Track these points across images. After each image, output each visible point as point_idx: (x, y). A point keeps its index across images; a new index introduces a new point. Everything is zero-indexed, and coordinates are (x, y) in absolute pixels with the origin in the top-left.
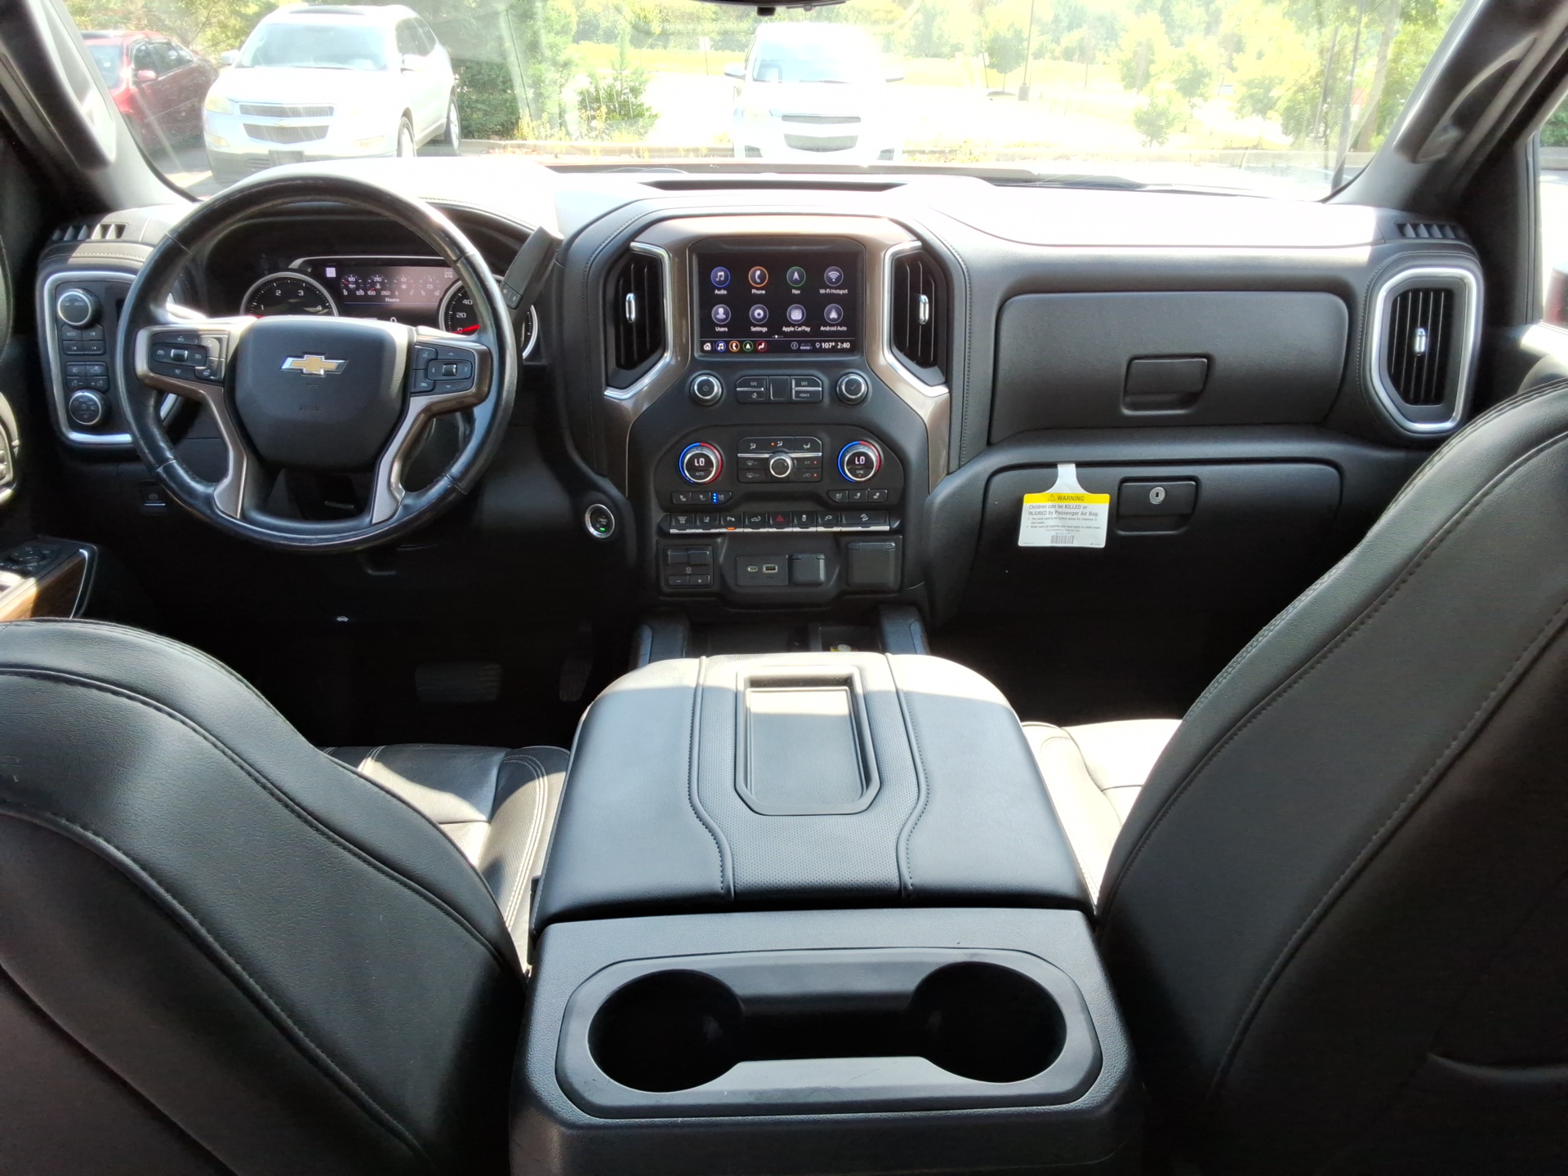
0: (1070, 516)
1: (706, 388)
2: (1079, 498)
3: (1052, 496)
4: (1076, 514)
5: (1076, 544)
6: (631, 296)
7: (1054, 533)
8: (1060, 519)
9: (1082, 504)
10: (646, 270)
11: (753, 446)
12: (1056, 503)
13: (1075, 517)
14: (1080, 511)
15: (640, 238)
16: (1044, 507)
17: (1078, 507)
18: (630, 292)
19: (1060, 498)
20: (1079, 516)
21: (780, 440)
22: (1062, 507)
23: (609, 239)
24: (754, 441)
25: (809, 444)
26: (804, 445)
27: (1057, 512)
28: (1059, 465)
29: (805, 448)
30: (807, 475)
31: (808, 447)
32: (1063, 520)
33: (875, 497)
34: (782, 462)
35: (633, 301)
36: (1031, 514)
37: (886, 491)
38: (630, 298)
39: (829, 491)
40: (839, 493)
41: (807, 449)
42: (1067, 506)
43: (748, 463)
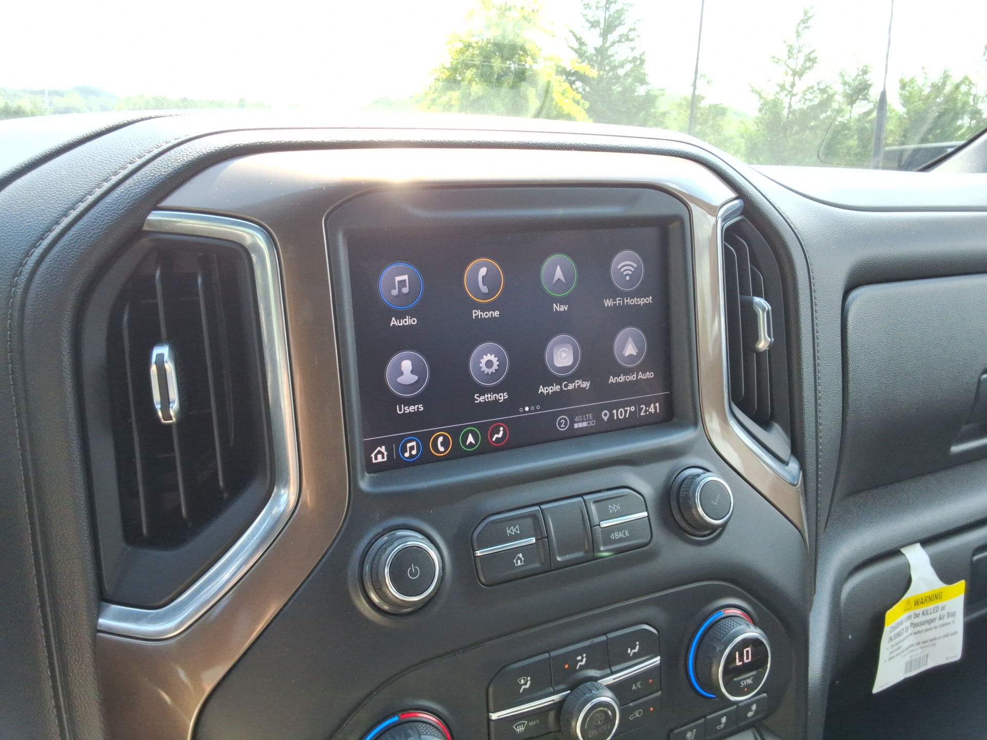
0: (926, 626)
1: (413, 572)
2: (937, 596)
3: (908, 602)
4: (932, 620)
5: (931, 664)
6: (162, 351)
7: (907, 658)
8: (915, 633)
9: (939, 604)
10: (200, 280)
11: (526, 684)
12: (912, 613)
13: (933, 625)
14: (937, 615)
15: (178, 197)
16: (901, 623)
17: (936, 610)
18: (158, 342)
19: (917, 603)
20: (937, 623)
21: (579, 652)
22: (917, 616)
23: (82, 206)
24: (524, 672)
25: (637, 643)
26: (629, 650)
27: (914, 625)
28: (903, 550)
29: (631, 655)
30: (637, 715)
31: (636, 650)
32: (918, 635)
33: (750, 714)
34: (601, 711)
35: (170, 367)
36: (891, 639)
37: (765, 695)
38: (160, 356)
39: (671, 731)
40: (691, 729)
41: (636, 656)
42: (923, 613)
43: (517, 728)
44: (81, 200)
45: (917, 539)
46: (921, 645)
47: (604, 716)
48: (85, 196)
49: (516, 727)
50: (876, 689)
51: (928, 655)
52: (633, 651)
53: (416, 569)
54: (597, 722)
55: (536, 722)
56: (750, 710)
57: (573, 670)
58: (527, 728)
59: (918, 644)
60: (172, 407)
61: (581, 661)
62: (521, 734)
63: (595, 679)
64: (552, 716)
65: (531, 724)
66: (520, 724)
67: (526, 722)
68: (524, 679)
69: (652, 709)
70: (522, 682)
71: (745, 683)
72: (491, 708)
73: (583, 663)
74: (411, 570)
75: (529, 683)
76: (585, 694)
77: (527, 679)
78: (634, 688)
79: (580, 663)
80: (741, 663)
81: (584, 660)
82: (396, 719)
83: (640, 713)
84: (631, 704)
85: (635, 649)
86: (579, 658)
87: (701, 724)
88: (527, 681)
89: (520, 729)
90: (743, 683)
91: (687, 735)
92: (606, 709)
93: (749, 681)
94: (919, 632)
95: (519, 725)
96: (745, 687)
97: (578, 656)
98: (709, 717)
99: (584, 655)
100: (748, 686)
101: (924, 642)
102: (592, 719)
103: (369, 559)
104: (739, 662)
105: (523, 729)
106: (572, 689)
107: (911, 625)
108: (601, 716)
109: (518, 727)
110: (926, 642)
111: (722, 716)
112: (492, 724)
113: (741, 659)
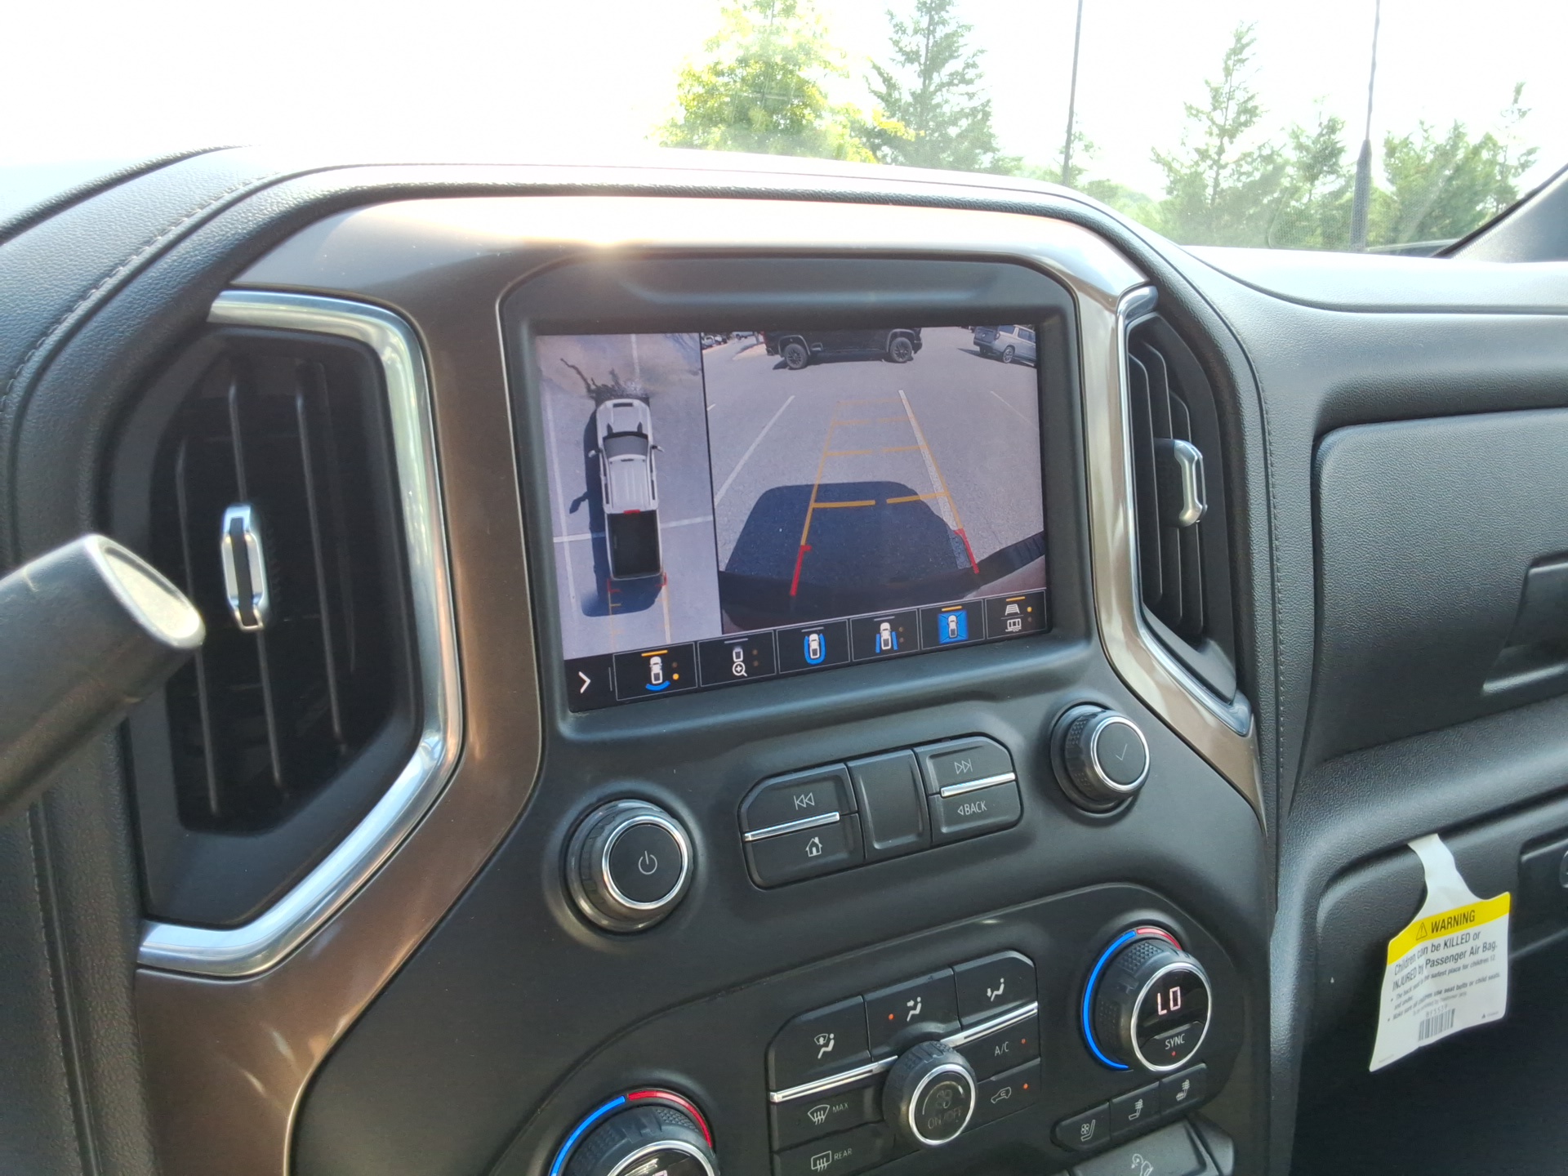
0: (1451, 965)
1: (647, 863)
2: (1467, 918)
3: (1423, 926)
4: (1461, 955)
5: (1458, 1026)
6: (240, 514)
7: (1422, 1016)
8: (1434, 976)
9: (1470, 929)
10: (299, 403)
11: (827, 1044)
12: (1428, 944)
13: (1461, 963)
14: (1466, 947)
15: (268, 268)
16: (1412, 959)
17: (1465, 939)
18: (233, 500)
19: (1436, 928)
20: (1468, 959)
21: (911, 994)
22: (1436, 948)
23: (109, 283)
24: (823, 1026)
25: (1002, 980)
26: (989, 990)
27: (1431, 963)
28: (1412, 845)
29: (992, 999)
30: (1003, 1096)
31: (1000, 992)
32: (1438, 978)
33: (1180, 1096)
34: (948, 1087)
35: (252, 538)
36: (1397, 985)
37: (1203, 1065)
38: (237, 523)
39: (1057, 1123)
40: (1088, 1121)
41: (1000, 1001)
42: (1446, 944)
43: (814, 1117)
44: (109, 273)
45: (1433, 826)
46: (1444, 995)
47: (951, 1094)
48: (115, 266)
49: (812, 1114)
50: (1376, 1063)
51: (1453, 1011)
52: (996, 993)
53: (651, 860)
54: (941, 1104)
55: (844, 1106)
56: (1181, 1090)
57: (901, 1023)
58: (830, 1116)
59: (1439, 992)
60: (257, 604)
61: (914, 1008)
62: (822, 1125)
63: (938, 1037)
64: (869, 1095)
65: (836, 1109)
66: (819, 1110)
67: (829, 1106)
68: (824, 1037)
69: (1026, 1086)
70: (822, 1041)
71: (1172, 1043)
72: (773, 1083)
73: (917, 1011)
74: (644, 860)
75: (832, 1043)
76: (920, 1059)
77: (829, 1037)
78: (997, 1051)
79: (912, 1012)
80: (1165, 1012)
81: (919, 1006)
82: (621, 1100)
83: (1007, 1092)
84: (993, 1078)
85: (998, 989)
86: (911, 1004)
87: (1103, 1112)
88: (829, 1040)
89: (819, 1118)
90: (1170, 1042)
91: (1083, 1129)
92: (954, 1083)
93: (1179, 1040)
94: (1439, 974)
95: (816, 1111)
96: (1171, 1049)
97: (909, 1001)
98: (1115, 1100)
99: (919, 999)
100: (1177, 1048)
101: (1447, 991)
102: (933, 1098)
103: (575, 845)
104: (1163, 1009)
105: (823, 1117)
106: (900, 1052)
107: (1427, 964)
108: (947, 1095)
109: (815, 1115)
110: (1451, 989)
111: (1136, 1098)
112: (774, 1109)
113: (1165, 1005)
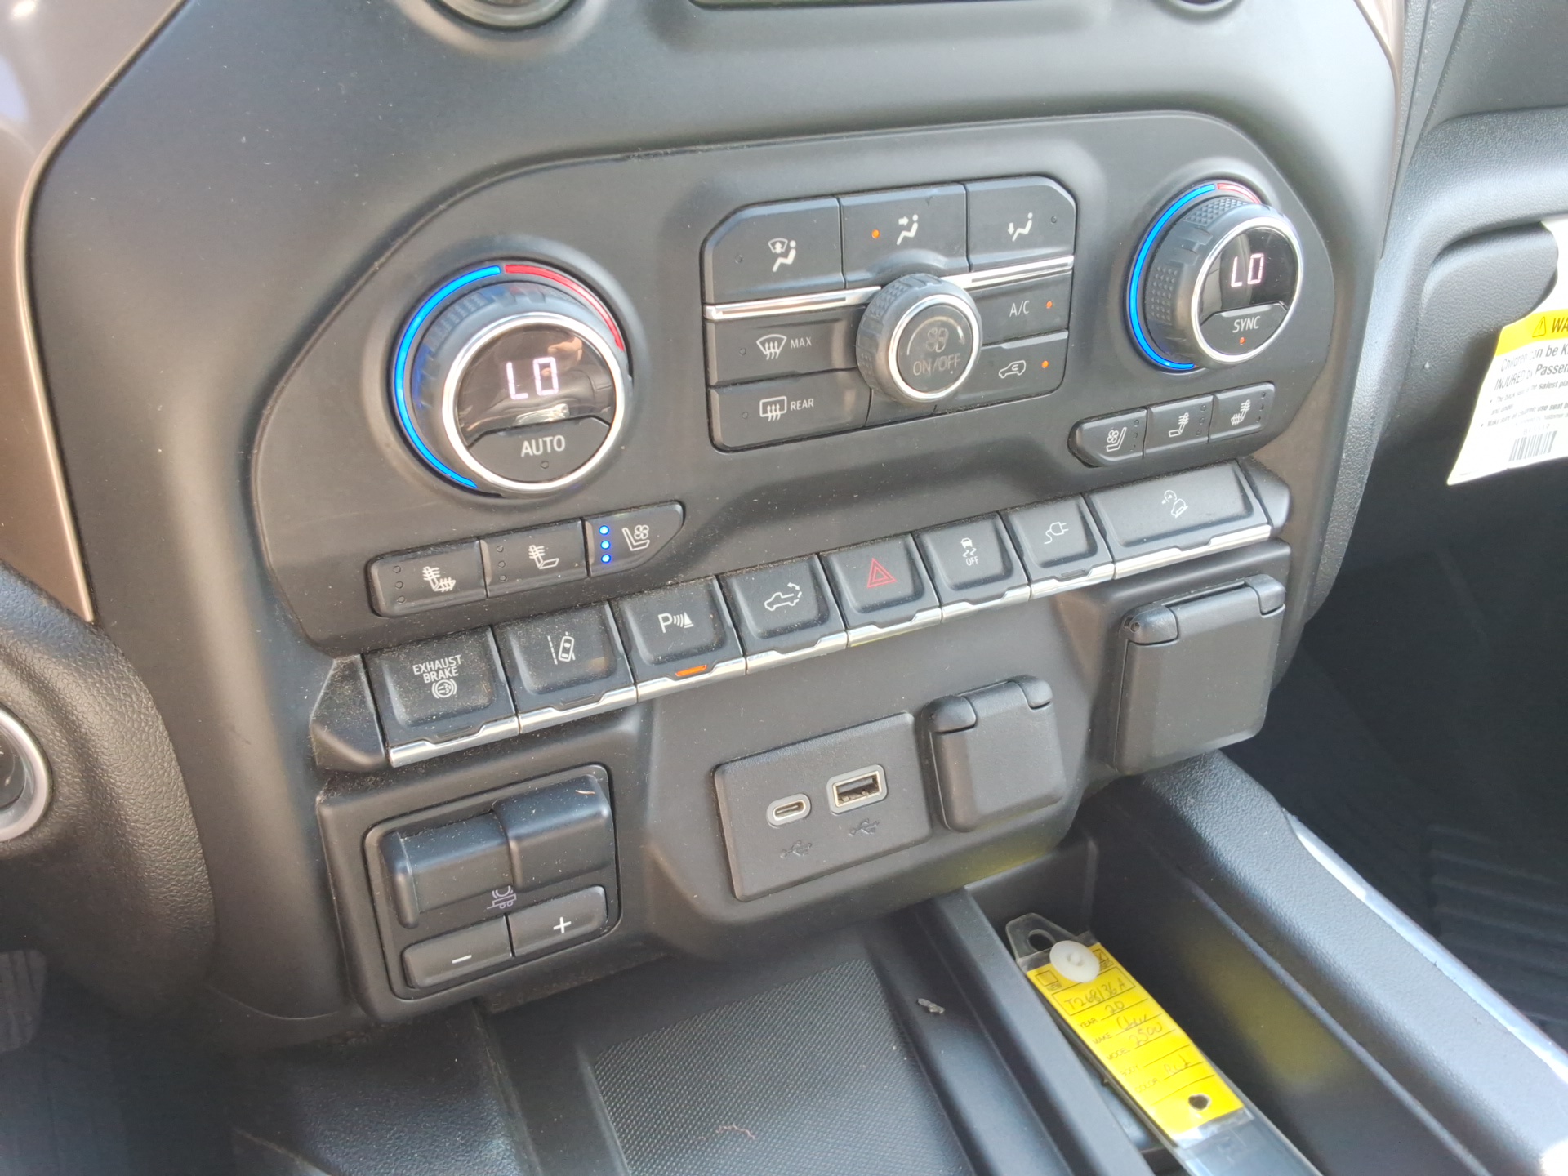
3: (1543, 322)
5: (1556, 453)
7: (1520, 431)
11: (785, 254)
12: (1544, 344)
16: (1522, 358)
19: (1557, 327)
21: (907, 209)
22: (1552, 351)
24: (781, 228)
25: (1030, 215)
26: (1011, 226)
27: (1544, 370)
28: (1548, 225)
29: (1014, 238)
30: (1015, 371)
31: (1026, 231)
32: (1547, 390)
33: (1236, 419)
34: (944, 324)
36: (1500, 385)
37: (1270, 387)
39: (1078, 425)
40: (1118, 427)
41: (1025, 242)
42: (1564, 349)
43: (765, 348)
46: (1548, 412)
47: (947, 335)
49: (763, 343)
50: (1455, 478)
51: (1555, 433)
52: (1020, 231)
54: (931, 345)
55: (806, 342)
56: (1238, 411)
57: (888, 243)
58: (787, 350)
59: (1544, 408)
61: (908, 228)
62: (774, 361)
63: (940, 274)
64: (839, 331)
65: (794, 344)
66: (773, 340)
67: (785, 338)
68: (783, 243)
69: (1045, 364)
70: (778, 249)
71: (1243, 325)
72: (710, 298)
73: (912, 234)
75: (792, 254)
77: (788, 245)
78: (1013, 311)
79: (904, 234)
80: (1240, 284)
81: (915, 227)
82: (494, 271)
83: (1020, 367)
84: (1005, 346)
85: (1023, 227)
86: (904, 221)
87: (1137, 421)
88: (788, 249)
89: (771, 351)
90: (1239, 324)
91: (1110, 437)
92: (952, 321)
93: (1252, 324)
94: (1549, 385)
95: (768, 341)
96: (1240, 333)
97: (902, 217)
98: (1155, 410)
99: (915, 217)
100: (1247, 333)
101: (1553, 407)
102: (922, 336)
104: (1238, 280)
105: (778, 351)
106: (883, 286)
107: (1538, 370)
108: (942, 334)
109: (767, 345)
110: (1559, 406)
111: (1181, 412)
112: (711, 328)
113: (1241, 276)
